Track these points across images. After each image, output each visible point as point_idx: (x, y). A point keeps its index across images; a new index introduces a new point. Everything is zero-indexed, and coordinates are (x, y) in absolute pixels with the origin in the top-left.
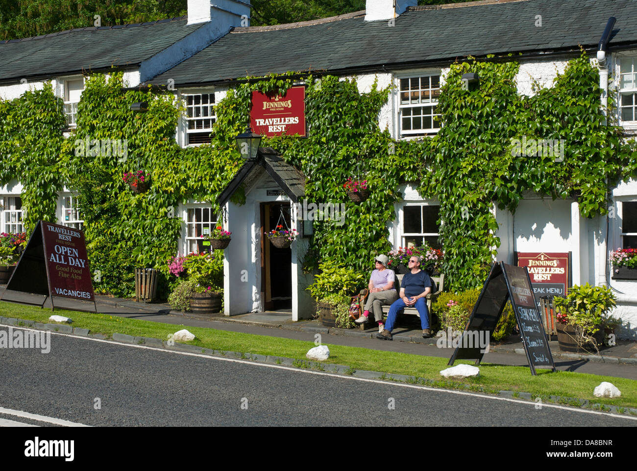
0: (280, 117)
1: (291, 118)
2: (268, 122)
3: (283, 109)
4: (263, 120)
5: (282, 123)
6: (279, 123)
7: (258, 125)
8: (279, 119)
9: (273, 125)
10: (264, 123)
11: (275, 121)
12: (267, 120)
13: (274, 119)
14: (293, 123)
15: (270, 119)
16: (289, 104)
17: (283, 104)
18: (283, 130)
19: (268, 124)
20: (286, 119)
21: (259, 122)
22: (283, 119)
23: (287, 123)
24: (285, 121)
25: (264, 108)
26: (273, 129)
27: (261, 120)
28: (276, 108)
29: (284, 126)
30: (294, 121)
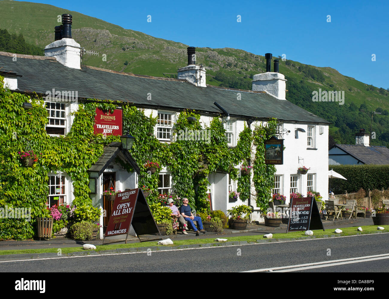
0: (110, 124)
1: (115, 126)
2: (103, 127)
3: (111, 120)
4: (101, 125)
5: (111, 128)
6: (109, 128)
7: (98, 127)
8: (109, 126)
9: (106, 129)
10: (101, 127)
11: (107, 127)
12: (103, 125)
13: (107, 126)
14: (116, 129)
15: (104, 125)
16: (114, 118)
17: (111, 118)
18: (111, 132)
19: (103, 128)
20: (113, 126)
21: (99, 126)
22: (111, 126)
23: (113, 129)
24: (112, 127)
25: (101, 119)
26: (106, 131)
27: (99, 125)
28: (107, 119)
29: (111, 130)
30: (117, 128)
